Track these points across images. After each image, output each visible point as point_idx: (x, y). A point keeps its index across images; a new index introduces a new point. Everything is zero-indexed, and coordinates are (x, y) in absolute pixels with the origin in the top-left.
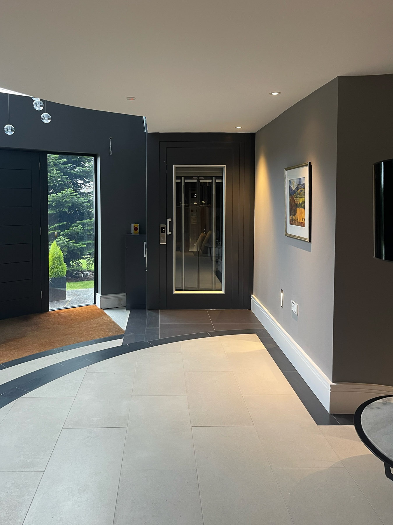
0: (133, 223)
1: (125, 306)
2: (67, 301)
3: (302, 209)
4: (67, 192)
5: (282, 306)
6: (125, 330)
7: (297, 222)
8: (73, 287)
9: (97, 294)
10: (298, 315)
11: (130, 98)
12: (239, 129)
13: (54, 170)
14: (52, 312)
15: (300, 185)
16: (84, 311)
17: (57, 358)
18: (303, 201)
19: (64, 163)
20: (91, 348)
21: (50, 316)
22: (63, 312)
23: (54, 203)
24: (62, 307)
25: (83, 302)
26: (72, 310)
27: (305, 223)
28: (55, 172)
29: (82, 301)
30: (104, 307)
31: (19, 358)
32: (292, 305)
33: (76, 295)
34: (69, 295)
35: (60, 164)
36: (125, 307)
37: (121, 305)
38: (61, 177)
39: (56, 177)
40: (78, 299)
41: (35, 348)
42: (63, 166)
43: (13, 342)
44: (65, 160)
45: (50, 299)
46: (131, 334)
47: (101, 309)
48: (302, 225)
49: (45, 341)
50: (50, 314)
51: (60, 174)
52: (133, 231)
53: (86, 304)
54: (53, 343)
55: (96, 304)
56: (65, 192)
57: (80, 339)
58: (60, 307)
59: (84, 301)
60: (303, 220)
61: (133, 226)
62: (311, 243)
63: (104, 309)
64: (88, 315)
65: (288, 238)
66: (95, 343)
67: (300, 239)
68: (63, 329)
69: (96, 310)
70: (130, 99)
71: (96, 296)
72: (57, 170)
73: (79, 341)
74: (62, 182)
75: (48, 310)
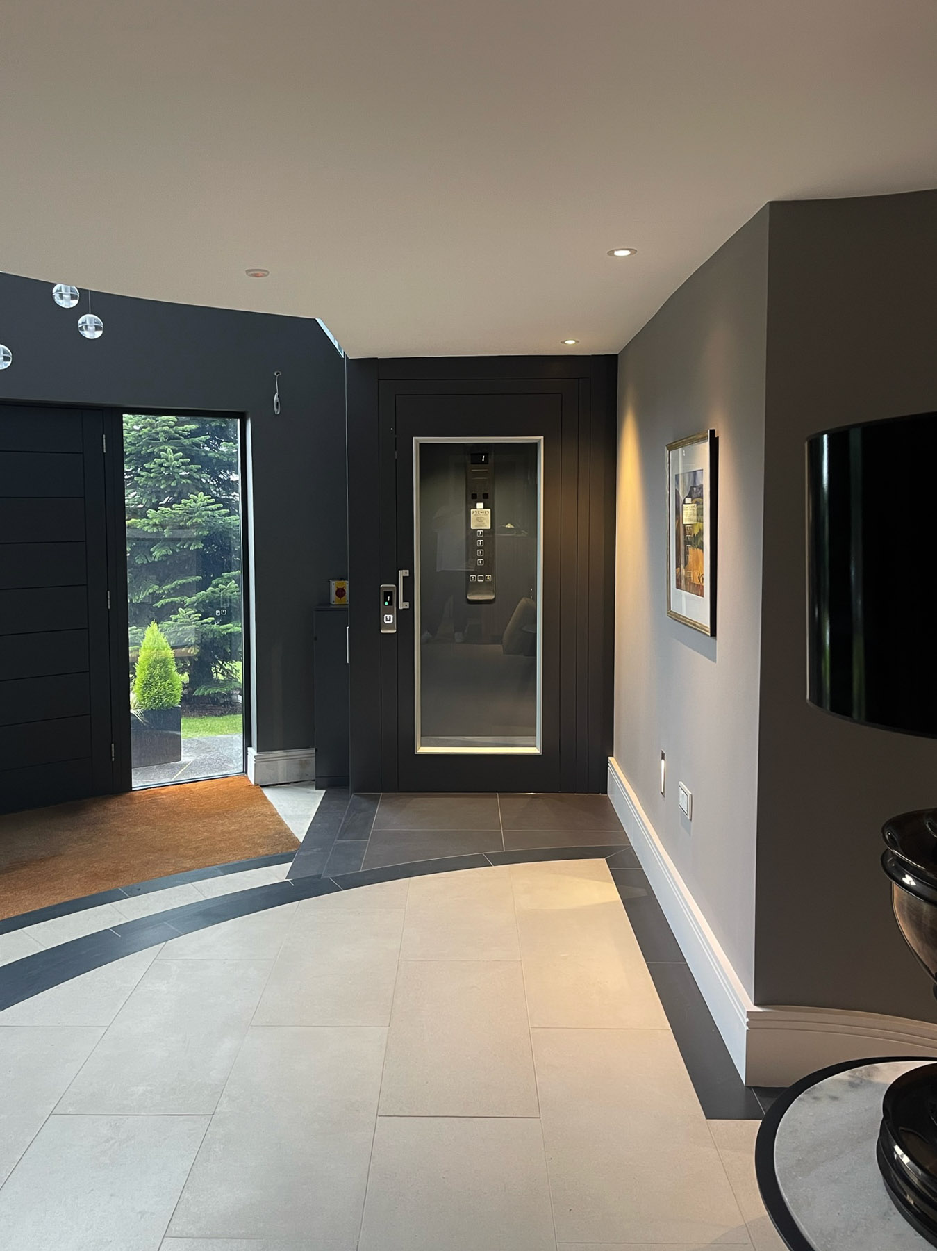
0: (334, 579)
1: (315, 778)
2: (181, 766)
3: (698, 549)
4: (195, 501)
5: (662, 793)
6: (301, 841)
7: (690, 583)
8: (211, 730)
9: (249, 749)
10: (691, 820)
11: (256, 272)
12: (571, 345)
13: (169, 450)
14: (137, 794)
15: (695, 489)
16: (214, 790)
17: (120, 913)
18: (700, 530)
19: (193, 434)
20: (208, 887)
21: (133, 804)
22: (165, 794)
23: (168, 528)
24: (169, 780)
25: (220, 769)
26: (188, 788)
27: (703, 586)
28: (171, 456)
29: (218, 766)
30: (266, 782)
31: (30, 911)
32: (681, 795)
33: (208, 750)
34: (191, 750)
35: (181, 435)
36: (314, 780)
37: (307, 775)
38: (184, 467)
39: (173, 467)
40: (210, 758)
41: (77, 884)
42: (187, 442)
43: (25, 870)
44: (194, 427)
45: (134, 762)
46: (315, 850)
47: (258, 785)
48: (698, 590)
49: (104, 867)
50: (132, 799)
51: (182, 460)
52: (334, 598)
53: (224, 773)
54: (122, 872)
55: (246, 772)
56: (190, 502)
57: (188, 864)
58: (163, 781)
59: (223, 765)
60: (701, 578)
61: (334, 585)
62: (716, 639)
63: (263, 786)
64: (222, 802)
65: (673, 621)
66: (221, 873)
67: (695, 627)
68: (155, 837)
69: (243, 789)
70: (255, 274)
71: (247, 754)
72: (175, 452)
73: (185, 868)
74: (188, 478)
75: (129, 788)
